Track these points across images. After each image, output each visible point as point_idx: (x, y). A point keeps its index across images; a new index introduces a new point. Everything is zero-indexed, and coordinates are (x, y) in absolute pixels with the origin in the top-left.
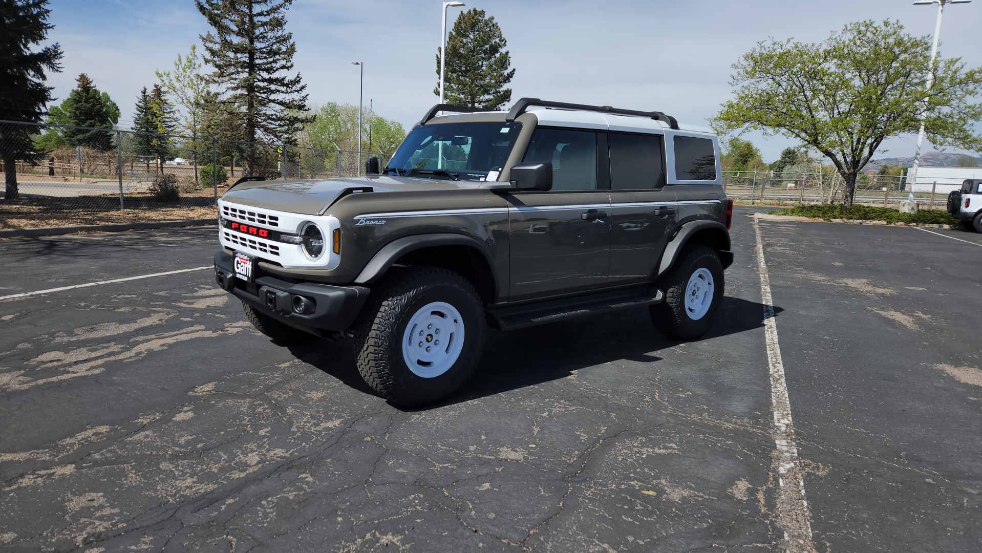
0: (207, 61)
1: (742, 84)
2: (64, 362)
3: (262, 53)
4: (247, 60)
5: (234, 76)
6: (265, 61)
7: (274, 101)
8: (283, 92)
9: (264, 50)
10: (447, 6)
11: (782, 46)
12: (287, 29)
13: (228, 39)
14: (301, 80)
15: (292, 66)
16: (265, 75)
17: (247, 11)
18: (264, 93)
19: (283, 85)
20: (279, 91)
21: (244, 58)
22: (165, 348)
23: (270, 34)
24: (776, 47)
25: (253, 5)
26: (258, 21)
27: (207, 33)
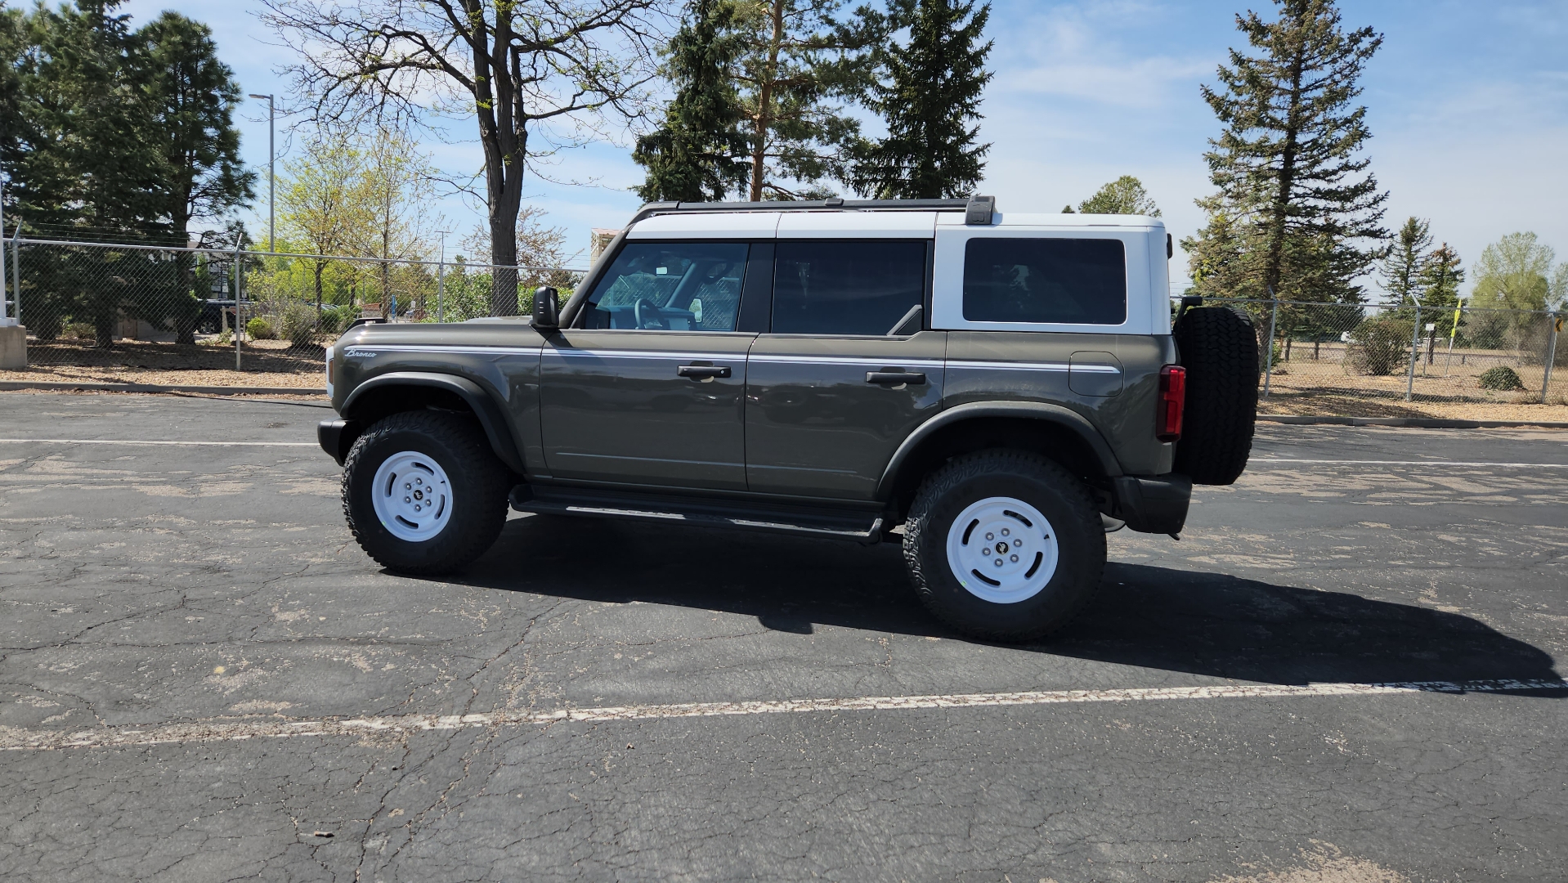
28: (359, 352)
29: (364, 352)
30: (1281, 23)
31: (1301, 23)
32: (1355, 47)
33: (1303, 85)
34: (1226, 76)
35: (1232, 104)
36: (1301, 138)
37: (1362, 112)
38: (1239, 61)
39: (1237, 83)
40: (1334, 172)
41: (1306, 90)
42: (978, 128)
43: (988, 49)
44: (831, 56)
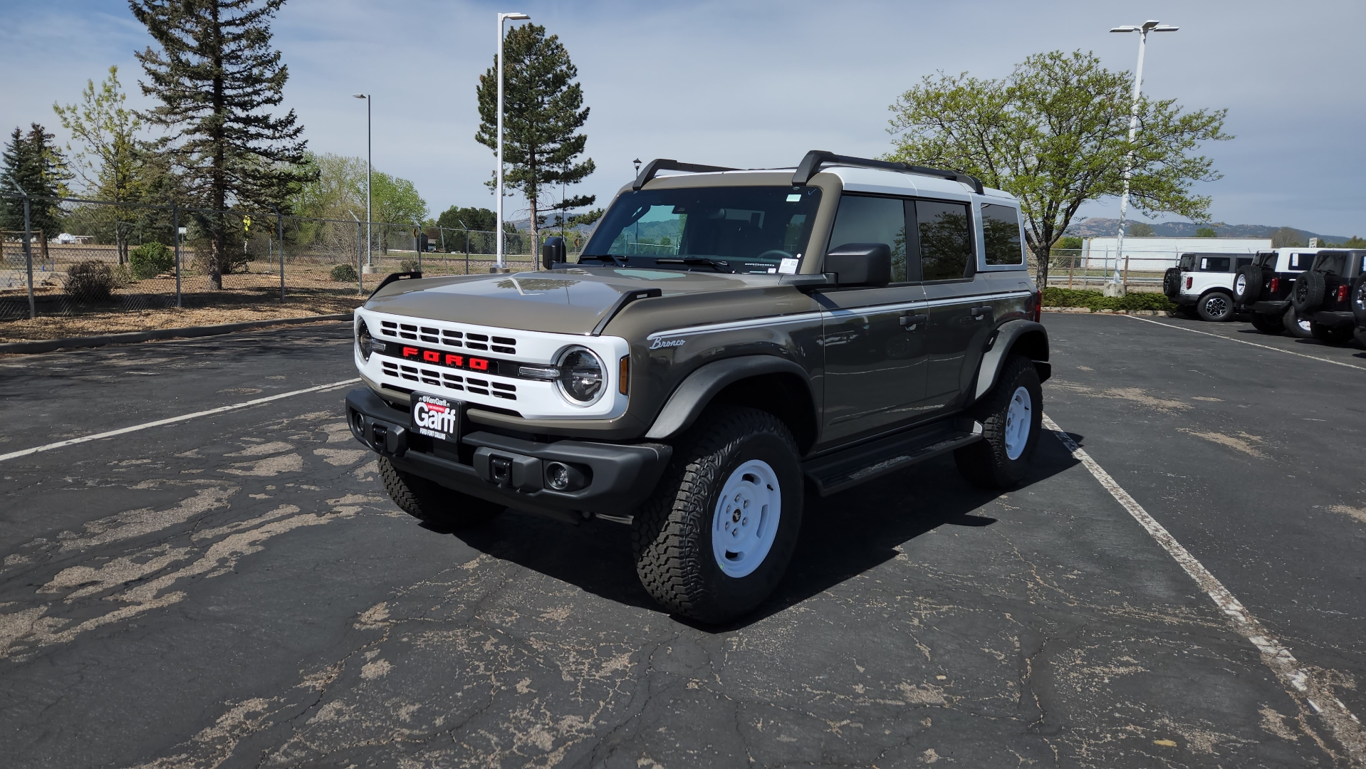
0: (147, 91)
1: (904, 132)
2: (106, 586)
3: (235, 79)
4: (211, 90)
5: (190, 113)
6: (240, 91)
7: (254, 150)
8: (268, 137)
9: (238, 75)
10: (505, 18)
11: (954, 83)
12: (274, 45)
13: (183, 57)
14: (296, 120)
15: (281, 99)
16: (239, 112)
17: (210, 18)
18: (238, 138)
19: (268, 127)
20: (262, 136)
21: (207, 86)
22: (260, 548)
23: (247, 53)
24: (946, 83)
25: (220, 9)
26: (228, 33)
27: (146, 49)
28: (666, 340)
29: (671, 340)
36: (228, 68)
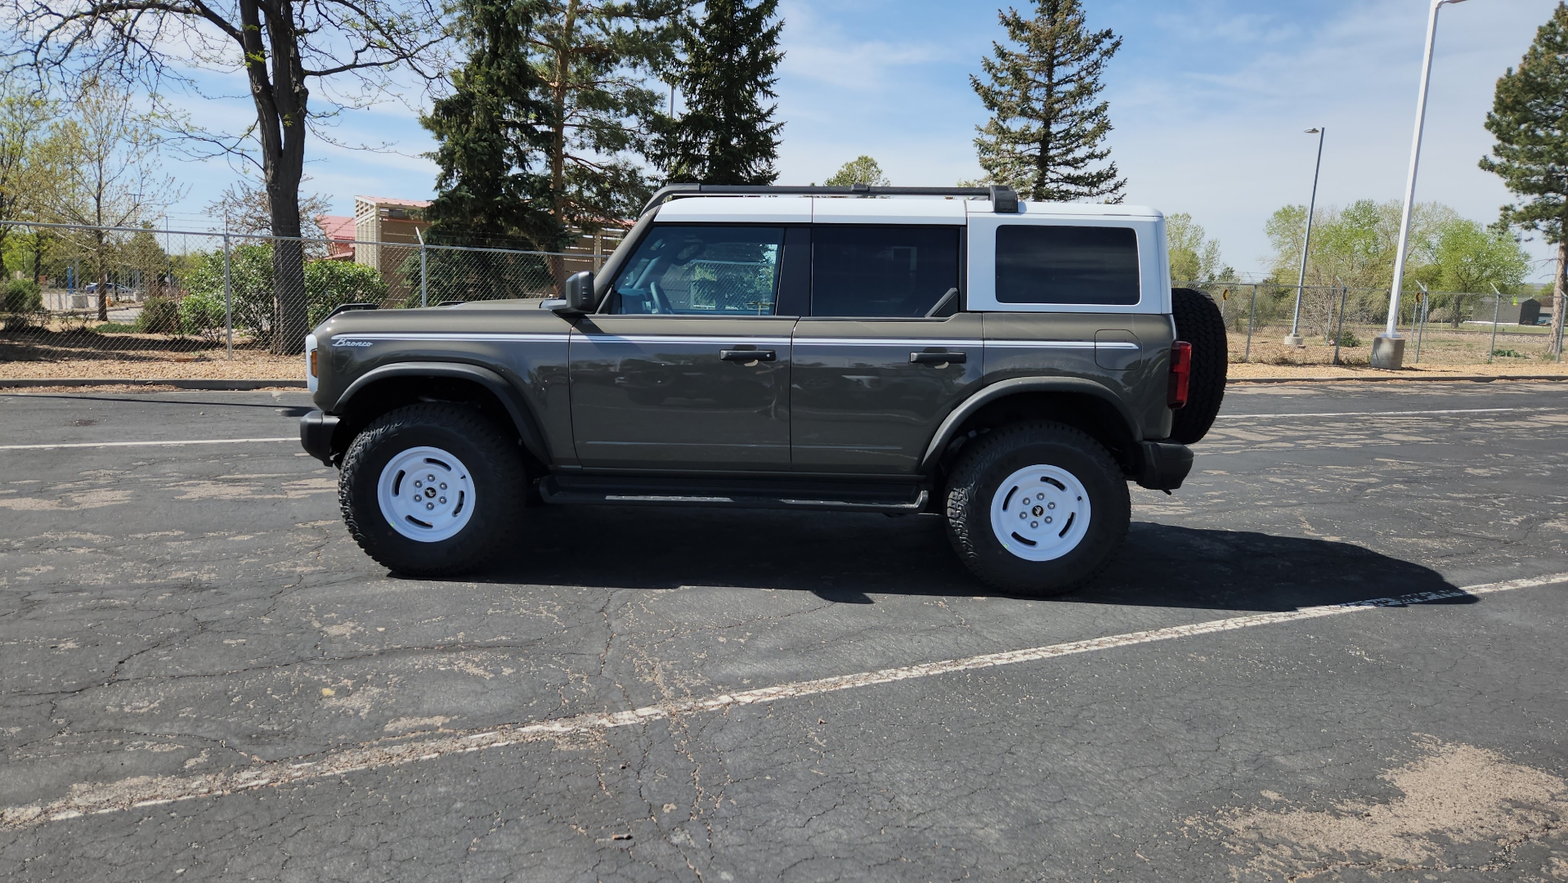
3: (1059, 139)
4: (1037, 152)
17: (1045, 80)
19: (1088, 184)
25: (1056, 68)
28: (351, 341)
29: (357, 341)
30: (1036, 21)
31: (1054, 22)
32: (1097, 47)
33: (1055, 81)
34: (990, 67)
35: (997, 94)
36: (1054, 128)
37: (1105, 107)
38: (1002, 54)
39: (999, 75)
40: (1082, 160)
41: (1058, 84)
42: (775, 107)
43: (779, 29)
44: (627, 25)
